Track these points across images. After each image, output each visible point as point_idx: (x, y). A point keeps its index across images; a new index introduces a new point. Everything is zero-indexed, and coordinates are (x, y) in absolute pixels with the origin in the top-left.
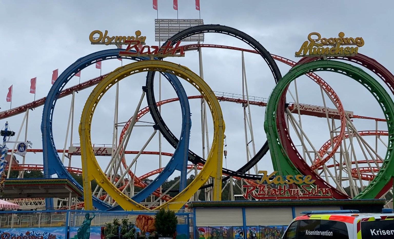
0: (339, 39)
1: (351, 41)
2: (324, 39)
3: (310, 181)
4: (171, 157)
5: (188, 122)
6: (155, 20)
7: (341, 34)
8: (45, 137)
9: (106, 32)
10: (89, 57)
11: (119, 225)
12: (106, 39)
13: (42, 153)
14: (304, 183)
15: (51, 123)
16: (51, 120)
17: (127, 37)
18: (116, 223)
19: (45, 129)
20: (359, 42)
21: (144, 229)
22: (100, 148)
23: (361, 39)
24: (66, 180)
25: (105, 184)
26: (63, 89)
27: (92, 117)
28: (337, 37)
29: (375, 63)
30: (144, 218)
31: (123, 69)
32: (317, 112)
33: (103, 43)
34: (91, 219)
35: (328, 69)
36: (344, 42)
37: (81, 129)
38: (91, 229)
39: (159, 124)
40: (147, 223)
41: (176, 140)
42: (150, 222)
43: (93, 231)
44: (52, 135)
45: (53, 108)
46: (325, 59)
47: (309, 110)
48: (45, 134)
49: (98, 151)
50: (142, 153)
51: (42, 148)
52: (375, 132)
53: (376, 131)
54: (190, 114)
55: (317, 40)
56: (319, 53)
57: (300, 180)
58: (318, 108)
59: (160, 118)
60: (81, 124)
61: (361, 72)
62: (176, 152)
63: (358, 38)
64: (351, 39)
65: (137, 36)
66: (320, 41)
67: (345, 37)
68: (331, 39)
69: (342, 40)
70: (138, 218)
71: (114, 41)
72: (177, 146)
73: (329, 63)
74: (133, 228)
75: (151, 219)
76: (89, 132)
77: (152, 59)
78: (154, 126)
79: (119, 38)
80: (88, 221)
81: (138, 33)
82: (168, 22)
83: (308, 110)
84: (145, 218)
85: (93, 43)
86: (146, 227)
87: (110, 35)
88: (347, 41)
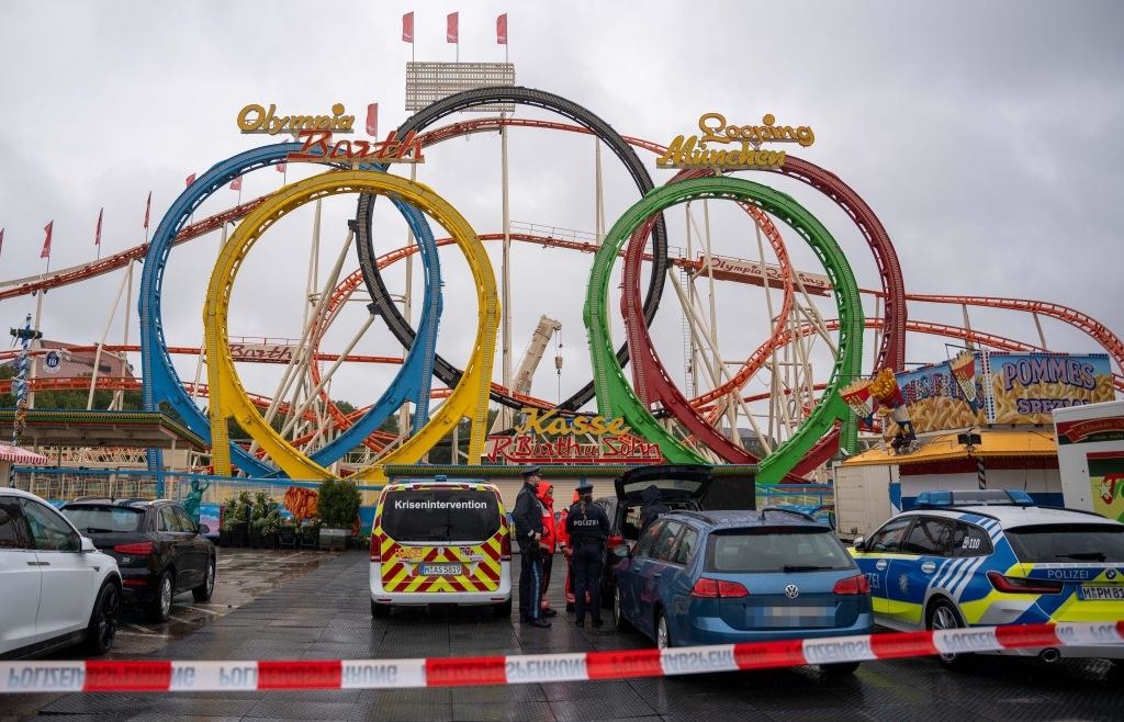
0: (763, 129)
1: (787, 134)
2: (733, 128)
3: (621, 428)
4: (401, 366)
5: (434, 301)
6: (408, 64)
7: (769, 119)
8: (146, 326)
9: (273, 107)
10: (238, 160)
11: (251, 504)
12: (272, 123)
13: (140, 353)
14: (608, 432)
15: (158, 298)
16: (159, 292)
17: (314, 117)
18: (244, 498)
19: (145, 310)
20: (804, 137)
21: (299, 510)
22: (277, 348)
23: (808, 130)
24: (161, 415)
25: (254, 425)
26: (185, 226)
27: (230, 289)
28: (760, 124)
29: (834, 182)
30: (299, 493)
31: (294, 190)
32: (754, 275)
33: (266, 131)
34: (202, 491)
35: (725, 195)
36: (773, 134)
37: (208, 313)
38: (202, 508)
39: (382, 302)
40: (307, 501)
41: (410, 331)
42: (311, 500)
43: (205, 512)
44: (160, 323)
45: (163, 267)
46: (717, 174)
47: (736, 272)
48: (146, 319)
49: (272, 352)
50: (346, 360)
51: (139, 344)
52: (873, 321)
53: (876, 319)
54: (440, 283)
55: (718, 130)
56: (705, 162)
57: (600, 426)
58: (754, 267)
59: (383, 290)
60: (208, 302)
61: (789, 204)
62: (411, 357)
63: (802, 129)
64: (789, 129)
65: (337, 115)
66: (723, 133)
67: (775, 125)
68: (748, 128)
69: (770, 131)
70: (288, 493)
71: (287, 126)
72: (412, 346)
73: (725, 182)
74: (276, 511)
75: (313, 495)
76: (225, 319)
77: (356, 167)
78: (369, 307)
79: (297, 121)
80: (197, 494)
81: (338, 109)
82: (437, 68)
83: (733, 271)
84: (302, 493)
85: (245, 131)
86: (303, 510)
87: (280, 114)
88: (779, 135)
